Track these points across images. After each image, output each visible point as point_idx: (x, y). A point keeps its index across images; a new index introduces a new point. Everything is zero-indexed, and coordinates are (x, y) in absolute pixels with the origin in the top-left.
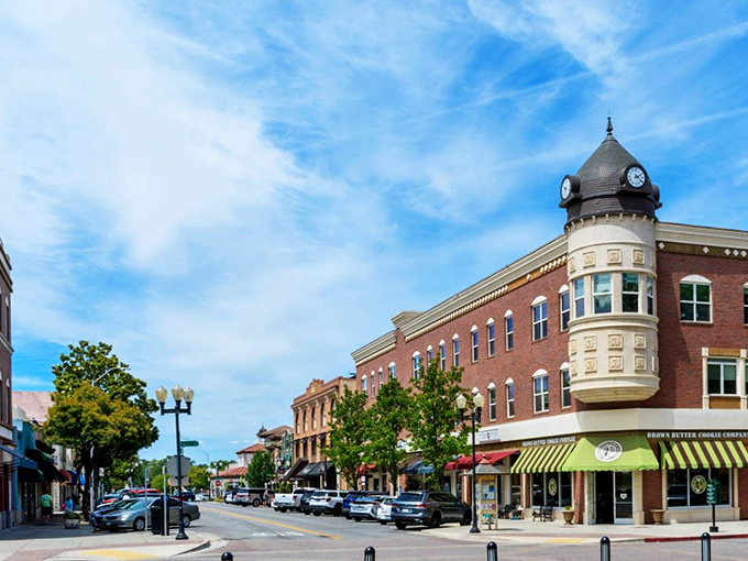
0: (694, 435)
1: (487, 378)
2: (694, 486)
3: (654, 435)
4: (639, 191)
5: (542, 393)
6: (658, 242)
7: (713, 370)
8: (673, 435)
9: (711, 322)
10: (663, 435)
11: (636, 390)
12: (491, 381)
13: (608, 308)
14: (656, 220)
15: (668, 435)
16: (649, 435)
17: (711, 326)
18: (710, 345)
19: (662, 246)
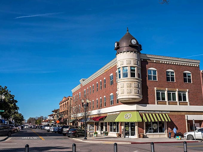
0: (153, 112)
1: (100, 96)
2: (153, 127)
3: (141, 112)
4: (135, 45)
5: (112, 100)
6: (141, 59)
7: (158, 94)
8: (147, 112)
9: (157, 80)
10: (144, 112)
11: (135, 99)
12: (101, 96)
13: (127, 76)
14: (140, 53)
15: (145, 112)
16: (140, 112)
17: (157, 81)
18: (157, 87)
19: (142, 60)
